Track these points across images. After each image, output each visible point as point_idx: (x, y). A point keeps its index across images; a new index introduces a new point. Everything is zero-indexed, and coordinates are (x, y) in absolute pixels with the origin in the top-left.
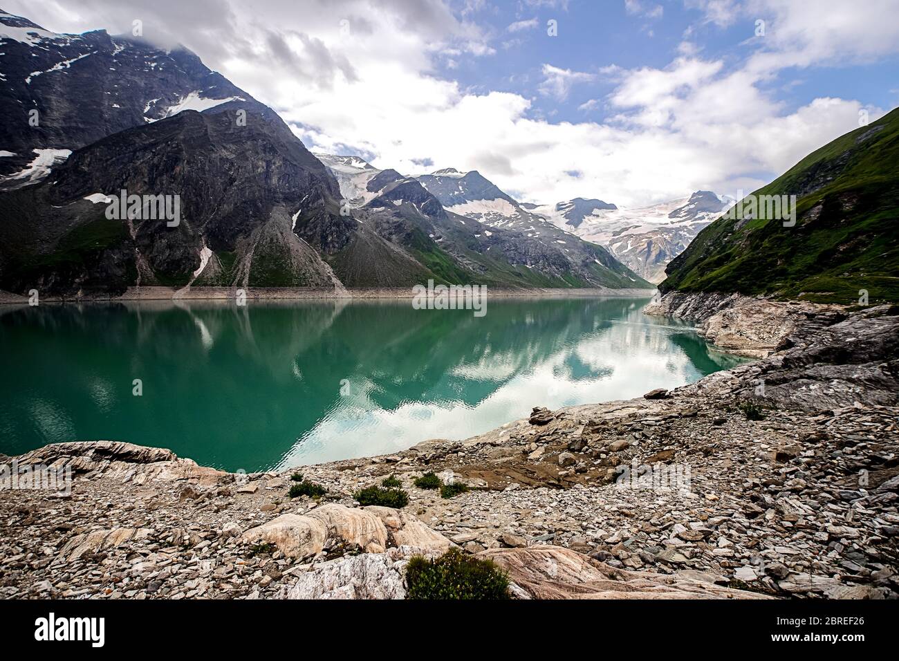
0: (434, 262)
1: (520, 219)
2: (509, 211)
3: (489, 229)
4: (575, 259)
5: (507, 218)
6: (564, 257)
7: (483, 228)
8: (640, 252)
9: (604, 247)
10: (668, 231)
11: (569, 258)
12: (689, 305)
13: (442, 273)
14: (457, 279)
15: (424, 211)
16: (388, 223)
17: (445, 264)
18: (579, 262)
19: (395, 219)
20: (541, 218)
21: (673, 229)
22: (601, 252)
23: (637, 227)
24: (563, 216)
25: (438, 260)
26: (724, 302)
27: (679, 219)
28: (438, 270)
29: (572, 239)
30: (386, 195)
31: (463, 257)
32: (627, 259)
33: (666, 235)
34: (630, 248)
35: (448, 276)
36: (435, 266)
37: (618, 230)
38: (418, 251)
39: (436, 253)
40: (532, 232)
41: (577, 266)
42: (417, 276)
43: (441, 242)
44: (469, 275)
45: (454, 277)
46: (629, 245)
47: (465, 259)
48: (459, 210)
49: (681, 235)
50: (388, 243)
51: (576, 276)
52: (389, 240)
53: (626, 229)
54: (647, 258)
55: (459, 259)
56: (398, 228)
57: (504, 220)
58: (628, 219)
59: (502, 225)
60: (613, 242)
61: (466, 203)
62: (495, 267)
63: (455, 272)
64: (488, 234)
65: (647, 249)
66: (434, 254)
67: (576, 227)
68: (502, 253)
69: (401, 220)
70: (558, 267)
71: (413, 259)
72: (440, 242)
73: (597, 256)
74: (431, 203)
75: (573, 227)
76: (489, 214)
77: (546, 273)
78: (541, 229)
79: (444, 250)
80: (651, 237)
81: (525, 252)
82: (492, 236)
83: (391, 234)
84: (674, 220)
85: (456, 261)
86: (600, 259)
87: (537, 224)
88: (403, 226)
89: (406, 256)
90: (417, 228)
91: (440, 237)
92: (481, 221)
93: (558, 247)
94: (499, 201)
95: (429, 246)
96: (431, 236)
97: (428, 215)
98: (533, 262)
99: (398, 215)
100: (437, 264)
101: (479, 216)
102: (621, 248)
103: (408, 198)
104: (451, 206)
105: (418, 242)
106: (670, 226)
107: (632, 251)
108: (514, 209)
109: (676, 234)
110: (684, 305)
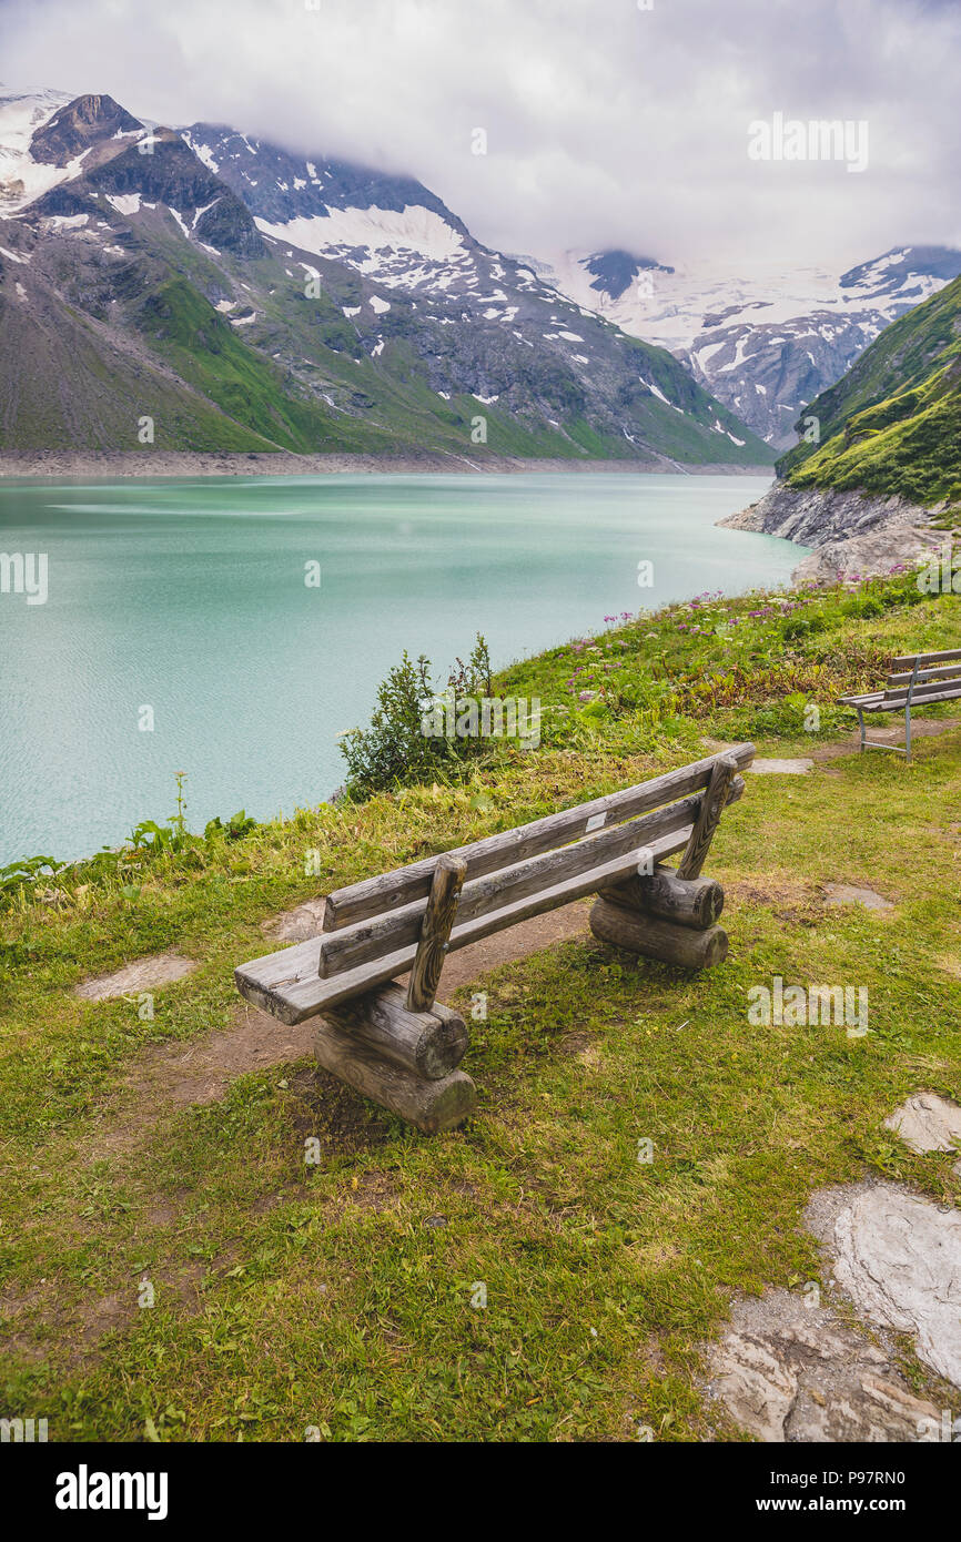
0: (226, 384)
1: (469, 268)
2: (442, 244)
3: (384, 294)
4: (602, 385)
5: (437, 265)
6: (573, 377)
7: (366, 289)
8: (764, 372)
9: (677, 357)
10: (835, 319)
11: (586, 381)
12: (802, 519)
13: (248, 412)
14: (290, 431)
15: (205, 232)
16: (97, 264)
17: (258, 390)
18: (611, 390)
19: (119, 252)
20: (525, 267)
21: (845, 315)
22: (668, 368)
23: (762, 305)
24: (585, 265)
25: (238, 378)
26: (868, 517)
27: (864, 291)
28: (238, 405)
29: (597, 330)
30: (94, 177)
31: (311, 369)
32: (732, 388)
33: (828, 330)
34: (740, 359)
35: (267, 422)
36: (230, 394)
37: (717, 311)
38: (182, 348)
39: (233, 355)
40: (500, 306)
41: (604, 401)
42: (178, 419)
43: (251, 327)
44: (323, 420)
45: (281, 425)
46: (739, 353)
47: (315, 375)
48: (304, 233)
49: (861, 332)
50: (95, 325)
51: (599, 428)
52: (100, 315)
53: (734, 310)
54: (778, 388)
55: (300, 376)
56: (125, 279)
57: (427, 269)
58: (743, 283)
59: (422, 284)
60: (700, 343)
61: (325, 214)
62: (394, 399)
63: (285, 409)
64: (380, 306)
65: (778, 366)
66: (226, 358)
67: (615, 294)
68: (416, 361)
69: (132, 257)
70: (558, 403)
71: (168, 373)
72: (247, 325)
73: (656, 379)
74: (222, 212)
75: (606, 296)
76: (387, 251)
77: (527, 418)
78: (521, 299)
79: (260, 350)
80: (792, 335)
81: (476, 359)
82: (389, 314)
83: (105, 297)
84: (853, 292)
85: (288, 381)
86: (661, 387)
87: (510, 285)
88: (138, 275)
89: (147, 363)
90: (181, 286)
91: (246, 313)
92: (365, 268)
93: (560, 350)
94: (416, 214)
95: (214, 336)
96: (224, 307)
97: (215, 243)
98: (492, 387)
99: (123, 239)
100: (233, 389)
101: (359, 254)
102: (717, 361)
103: (156, 191)
104: (285, 222)
105: (181, 324)
106: (840, 308)
107: (744, 367)
108: (459, 239)
109: (851, 329)
110: (793, 517)
